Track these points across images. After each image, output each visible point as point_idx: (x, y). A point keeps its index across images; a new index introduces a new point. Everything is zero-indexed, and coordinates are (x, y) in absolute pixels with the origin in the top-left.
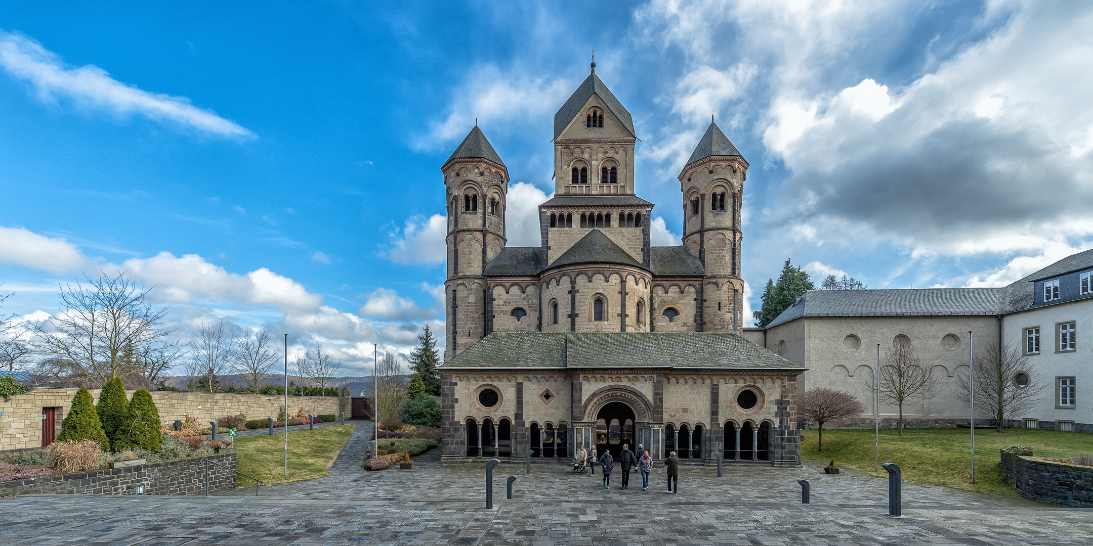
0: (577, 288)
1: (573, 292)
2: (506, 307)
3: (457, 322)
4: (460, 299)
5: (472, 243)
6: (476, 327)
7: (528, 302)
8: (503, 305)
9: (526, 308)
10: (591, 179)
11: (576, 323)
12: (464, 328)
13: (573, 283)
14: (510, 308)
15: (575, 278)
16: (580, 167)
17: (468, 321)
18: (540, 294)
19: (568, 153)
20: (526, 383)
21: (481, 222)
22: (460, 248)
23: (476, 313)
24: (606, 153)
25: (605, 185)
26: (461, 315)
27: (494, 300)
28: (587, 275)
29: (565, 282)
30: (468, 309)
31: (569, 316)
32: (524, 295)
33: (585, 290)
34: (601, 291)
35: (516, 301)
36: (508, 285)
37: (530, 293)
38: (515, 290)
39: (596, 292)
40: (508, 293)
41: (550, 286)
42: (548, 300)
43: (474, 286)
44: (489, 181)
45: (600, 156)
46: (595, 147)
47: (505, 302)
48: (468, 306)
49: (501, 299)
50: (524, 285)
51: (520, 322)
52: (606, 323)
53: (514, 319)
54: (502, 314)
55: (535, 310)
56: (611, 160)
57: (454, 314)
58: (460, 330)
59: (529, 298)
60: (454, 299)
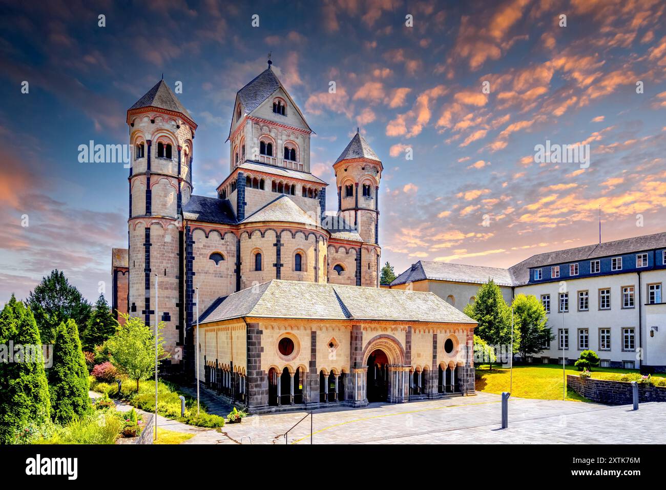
0: (282, 242)
1: (278, 245)
2: (205, 251)
3: (151, 260)
4: (154, 237)
5: (168, 187)
6: (172, 267)
7: (227, 248)
8: (202, 248)
9: (224, 253)
10: (276, 154)
11: (281, 272)
12: (159, 266)
13: (278, 237)
14: (209, 252)
15: (280, 233)
16: (267, 142)
17: (164, 259)
18: (239, 242)
19: (258, 128)
20: (318, 333)
21: (176, 170)
22: (154, 189)
23: (172, 252)
24: (289, 136)
25: (288, 161)
26: (155, 253)
27: (194, 242)
28: (291, 232)
29: (271, 237)
30: (164, 248)
31: (275, 265)
32: (223, 242)
33: (289, 245)
34: (302, 247)
35: (215, 246)
36: (207, 230)
37: (228, 240)
38: (214, 236)
39: (298, 247)
40: (207, 237)
41: (252, 237)
42: (251, 249)
43: (170, 227)
44: (184, 134)
45: (284, 137)
46: (280, 129)
47: (204, 246)
48: (164, 246)
49: (200, 242)
50: (223, 233)
51: (218, 266)
52: (305, 273)
53: (212, 262)
54: (201, 256)
55: (233, 256)
56: (292, 142)
57: (148, 251)
58: (154, 268)
59: (227, 245)
60: (148, 236)
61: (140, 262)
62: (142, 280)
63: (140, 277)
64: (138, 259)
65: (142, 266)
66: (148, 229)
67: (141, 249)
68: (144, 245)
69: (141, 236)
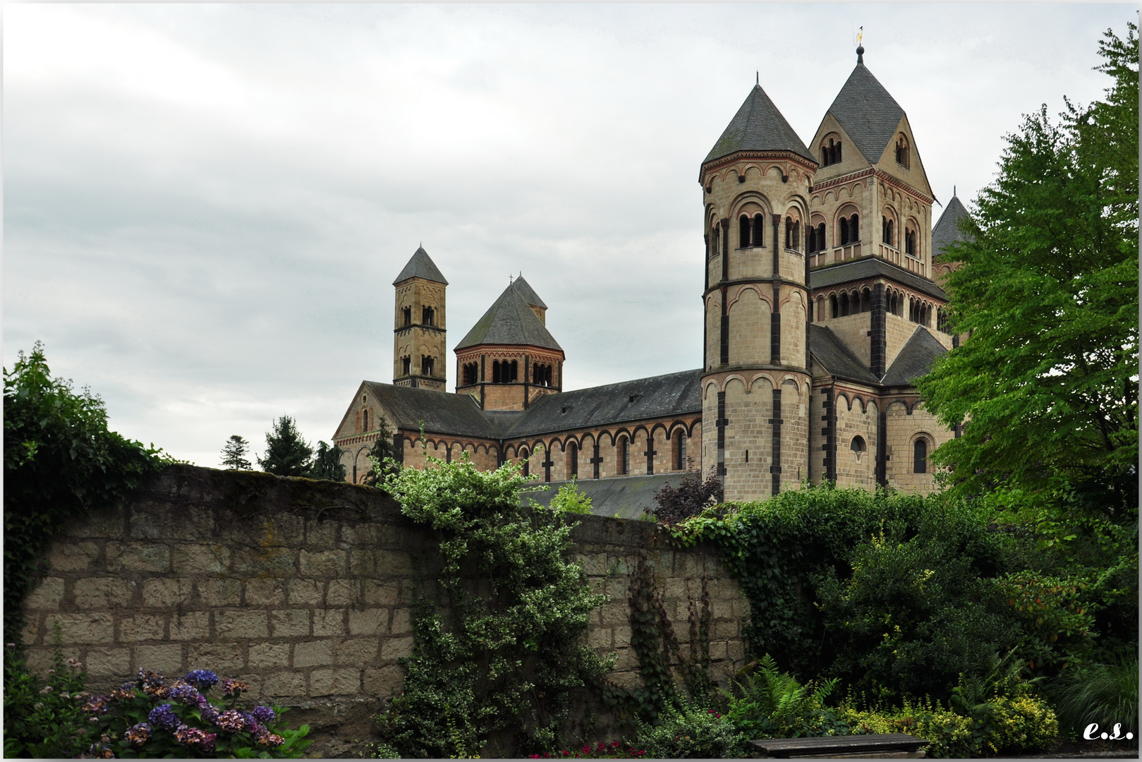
2: (846, 433)
3: (782, 451)
4: (787, 408)
6: (805, 464)
7: (868, 428)
8: (845, 430)
9: (865, 437)
12: (792, 462)
14: (852, 435)
17: (797, 450)
18: (884, 419)
21: (803, 272)
22: (783, 314)
23: (805, 436)
26: (788, 437)
27: (836, 418)
30: (798, 428)
32: (864, 416)
35: (857, 426)
36: (850, 397)
37: (870, 414)
38: (856, 407)
40: (849, 409)
42: (911, 433)
43: (804, 389)
47: (846, 425)
48: (799, 424)
49: (843, 418)
50: (865, 401)
51: (859, 462)
53: (854, 454)
54: (843, 444)
55: (875, 444)
57: (777, 434)
58: (786, 466)
59: (869, 424)
60: (777, 405)
61: (762, 454)
62: (766, 487)
63: (762, 481)
64: (758, 448)
65: (765, 461)
66: (777, 393)
67: (763, 429)
68: (771, 421)
69: (765, 404)
